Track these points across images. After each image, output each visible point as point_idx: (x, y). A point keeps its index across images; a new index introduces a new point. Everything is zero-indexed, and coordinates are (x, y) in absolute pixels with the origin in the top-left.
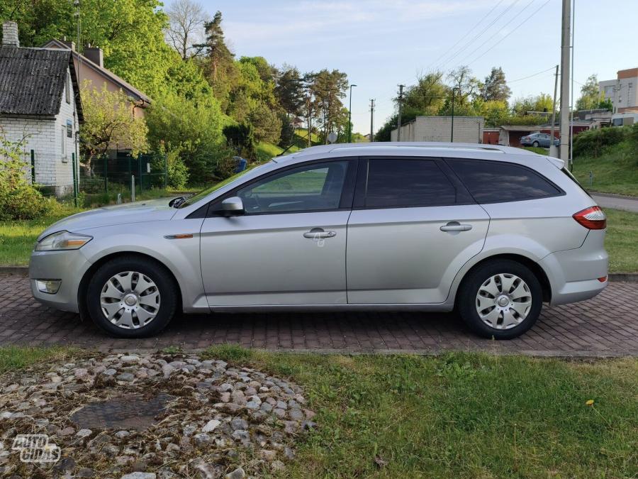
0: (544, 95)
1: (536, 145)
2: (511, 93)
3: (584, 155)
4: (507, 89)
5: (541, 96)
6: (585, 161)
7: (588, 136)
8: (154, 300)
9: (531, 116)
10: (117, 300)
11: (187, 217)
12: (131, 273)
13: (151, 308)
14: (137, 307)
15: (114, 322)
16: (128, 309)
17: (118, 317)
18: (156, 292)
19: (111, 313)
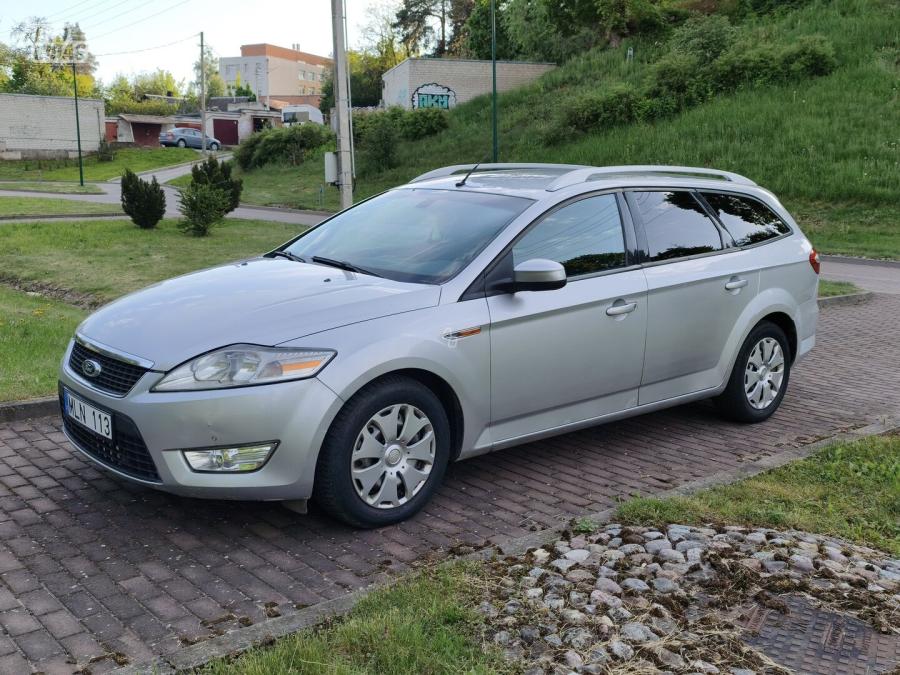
0: (162, 72)
1: (182, 144)
2: (97, 63)
3: (274, 161)
4: (91, 57)
5: (158, 73)
6: (282, 170)
7: (276, 136)
8: (426, 449)
9: (155, 102)
10: (374, 461)
11: (461, 299)
12: (397, 408)
13: (420, 464)
14: (404, 466)
15: (370, 501)
16: (391, 472)
17: (375, 491)
18: (430, 434)
19: (368, 486)
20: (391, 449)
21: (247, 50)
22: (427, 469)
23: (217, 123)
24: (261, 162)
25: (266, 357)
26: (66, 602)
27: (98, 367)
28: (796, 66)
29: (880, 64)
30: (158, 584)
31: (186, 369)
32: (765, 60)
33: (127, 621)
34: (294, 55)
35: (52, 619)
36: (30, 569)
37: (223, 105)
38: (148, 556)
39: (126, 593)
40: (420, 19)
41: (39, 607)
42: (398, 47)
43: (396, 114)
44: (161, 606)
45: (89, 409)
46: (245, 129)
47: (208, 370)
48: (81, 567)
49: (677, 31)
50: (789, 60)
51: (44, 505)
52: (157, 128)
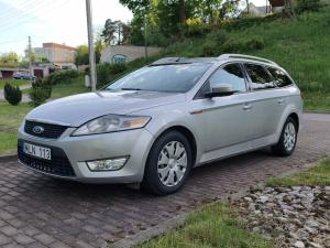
1: (22, 78)
8: (184, 161)
9: (10, 63)
10: (165, 165)
11: (194, 99)
12: (173, 143)
13: (181, 168)
14: (176, 168)
15: (165, 183)
16: (172, 171)
17: (166, 179)
18: (185, 155)
19: (164, 176)
20: (171, 161)
21: (45, 45)
22: (184, 170)
23: (35, 71)
24: (55, 83)
25: (122, 120)
26: (42, 230)
27: (42, 129)
28: (251, 46)
29: (280, 45)
30: (82, 220)
31: (85, 127)
32: (240, 44)
33: (76, 236)
34: (63, 47)
35: (38, 237)
36: (19, 218)
37: (37, 64)
38: (72, 210)
39: (69, 225)
40: (111, 33)
41: (31, 233)
42: (103, 44)
43: (107, 64)
44: (88, 228)
45: (37, 148)
46: (46, 73)
47: (95, 126)
48: (43, 216)
49: (208, 35)
50: (248, 44)
51: (14, 194)
52: (12, 72)
